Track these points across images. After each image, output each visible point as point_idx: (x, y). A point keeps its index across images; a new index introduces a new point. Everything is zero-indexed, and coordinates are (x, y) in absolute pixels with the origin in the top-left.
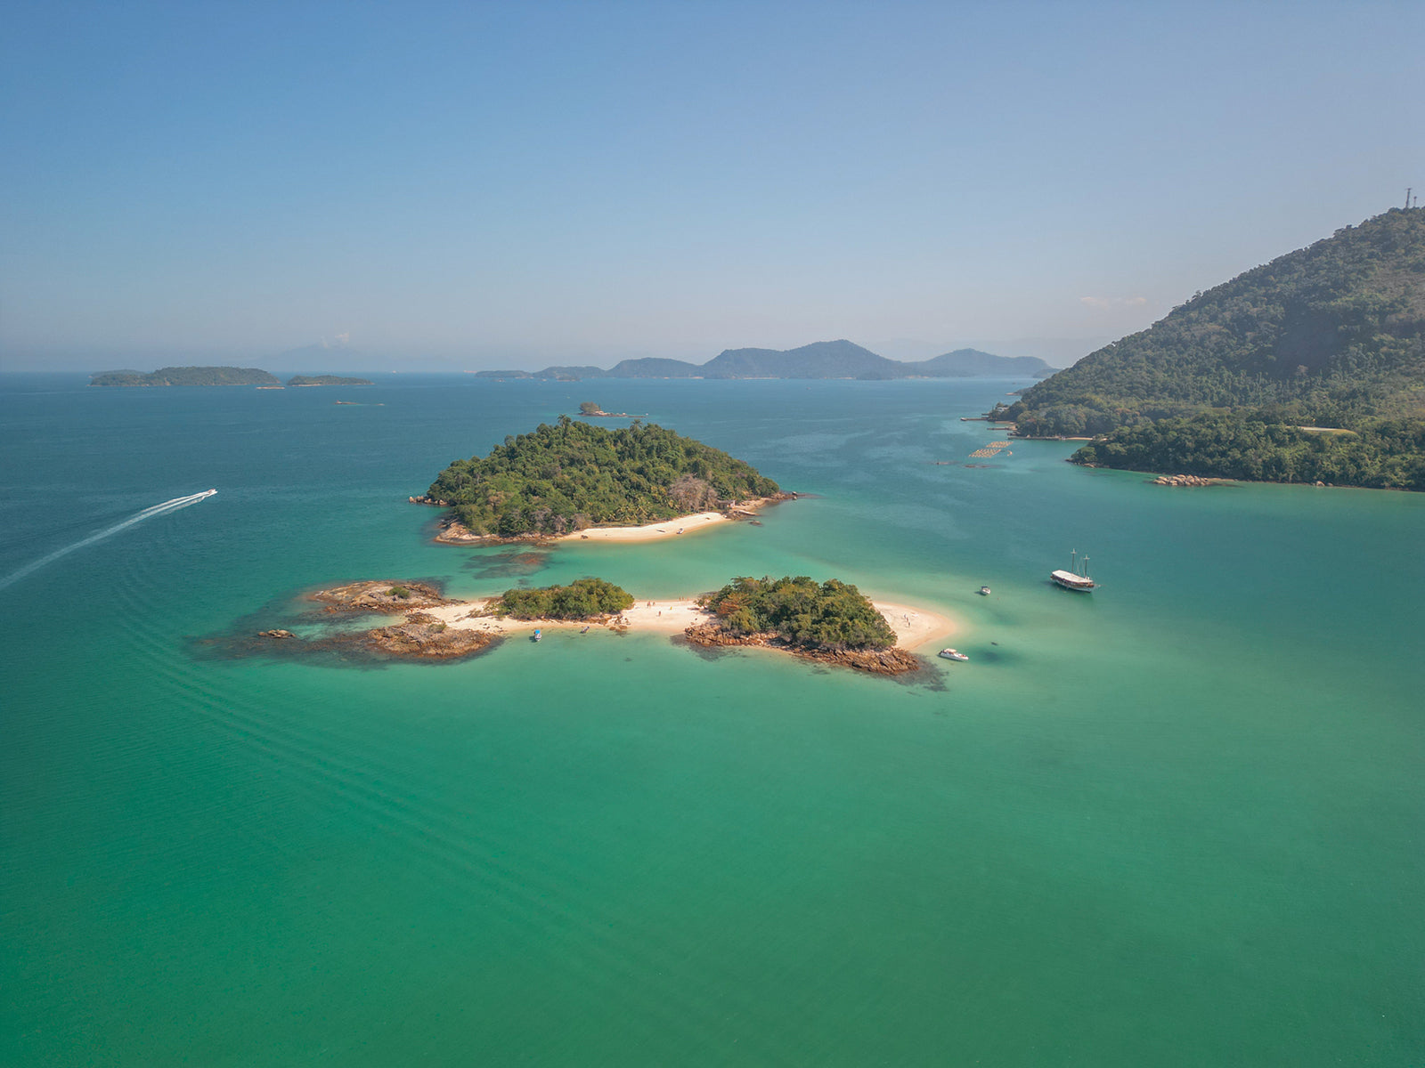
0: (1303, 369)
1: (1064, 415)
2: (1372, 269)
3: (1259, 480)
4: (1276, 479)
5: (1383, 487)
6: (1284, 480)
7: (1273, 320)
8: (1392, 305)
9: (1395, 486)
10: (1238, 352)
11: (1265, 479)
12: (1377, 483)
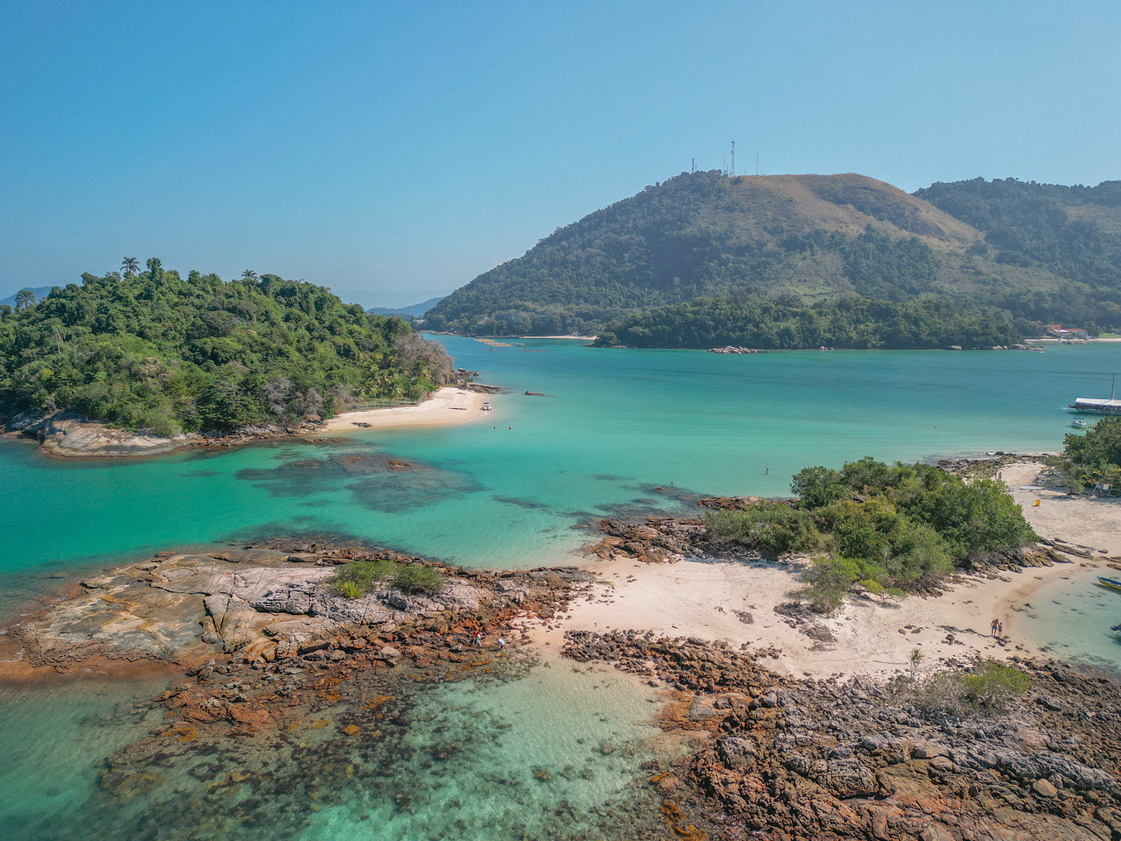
0: (677, 280)
1: (513, 318)
2: (700, 208)
3: (778, 348)
4: (789, 348)
5: (867, 348)
6: (795, 348)
7: (639, 244)
8: (725, 234)
9: (874, 347)
10: (621, 269)
11: (782, 347)
12: (862, 345)
